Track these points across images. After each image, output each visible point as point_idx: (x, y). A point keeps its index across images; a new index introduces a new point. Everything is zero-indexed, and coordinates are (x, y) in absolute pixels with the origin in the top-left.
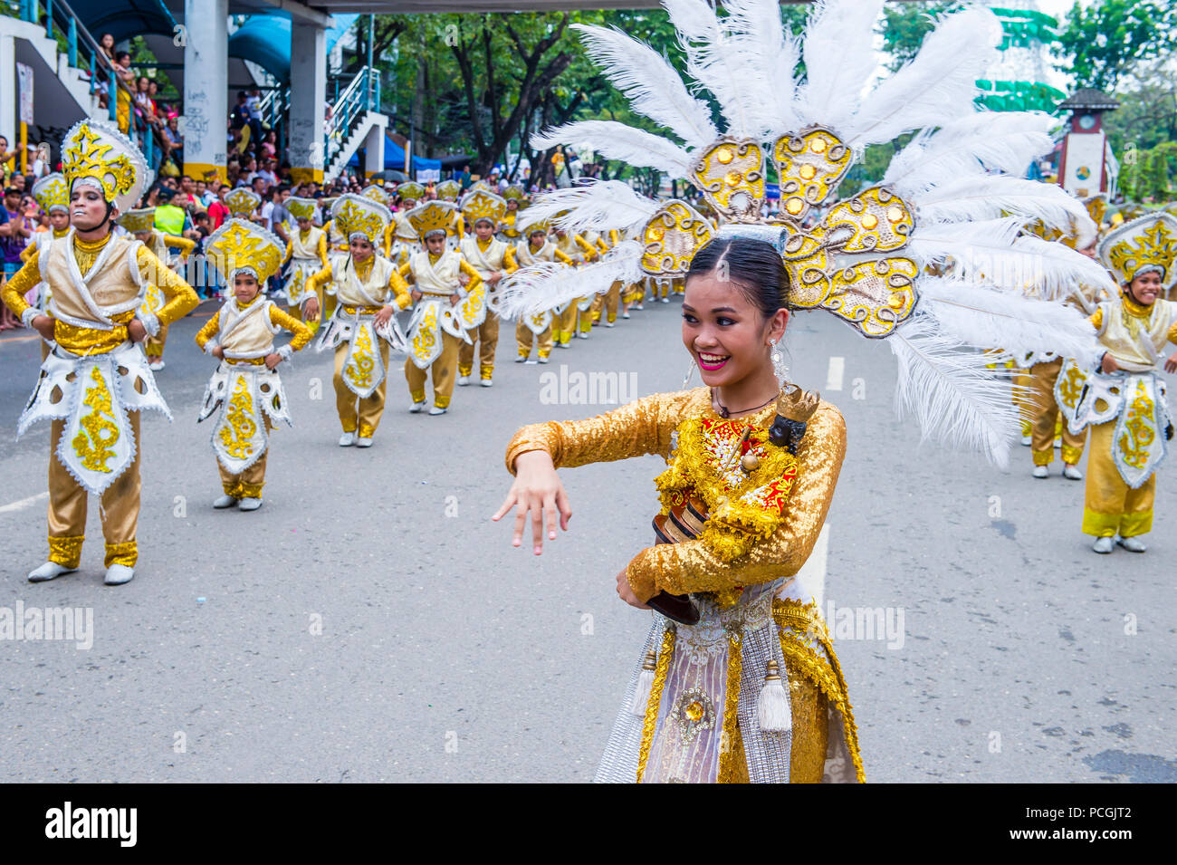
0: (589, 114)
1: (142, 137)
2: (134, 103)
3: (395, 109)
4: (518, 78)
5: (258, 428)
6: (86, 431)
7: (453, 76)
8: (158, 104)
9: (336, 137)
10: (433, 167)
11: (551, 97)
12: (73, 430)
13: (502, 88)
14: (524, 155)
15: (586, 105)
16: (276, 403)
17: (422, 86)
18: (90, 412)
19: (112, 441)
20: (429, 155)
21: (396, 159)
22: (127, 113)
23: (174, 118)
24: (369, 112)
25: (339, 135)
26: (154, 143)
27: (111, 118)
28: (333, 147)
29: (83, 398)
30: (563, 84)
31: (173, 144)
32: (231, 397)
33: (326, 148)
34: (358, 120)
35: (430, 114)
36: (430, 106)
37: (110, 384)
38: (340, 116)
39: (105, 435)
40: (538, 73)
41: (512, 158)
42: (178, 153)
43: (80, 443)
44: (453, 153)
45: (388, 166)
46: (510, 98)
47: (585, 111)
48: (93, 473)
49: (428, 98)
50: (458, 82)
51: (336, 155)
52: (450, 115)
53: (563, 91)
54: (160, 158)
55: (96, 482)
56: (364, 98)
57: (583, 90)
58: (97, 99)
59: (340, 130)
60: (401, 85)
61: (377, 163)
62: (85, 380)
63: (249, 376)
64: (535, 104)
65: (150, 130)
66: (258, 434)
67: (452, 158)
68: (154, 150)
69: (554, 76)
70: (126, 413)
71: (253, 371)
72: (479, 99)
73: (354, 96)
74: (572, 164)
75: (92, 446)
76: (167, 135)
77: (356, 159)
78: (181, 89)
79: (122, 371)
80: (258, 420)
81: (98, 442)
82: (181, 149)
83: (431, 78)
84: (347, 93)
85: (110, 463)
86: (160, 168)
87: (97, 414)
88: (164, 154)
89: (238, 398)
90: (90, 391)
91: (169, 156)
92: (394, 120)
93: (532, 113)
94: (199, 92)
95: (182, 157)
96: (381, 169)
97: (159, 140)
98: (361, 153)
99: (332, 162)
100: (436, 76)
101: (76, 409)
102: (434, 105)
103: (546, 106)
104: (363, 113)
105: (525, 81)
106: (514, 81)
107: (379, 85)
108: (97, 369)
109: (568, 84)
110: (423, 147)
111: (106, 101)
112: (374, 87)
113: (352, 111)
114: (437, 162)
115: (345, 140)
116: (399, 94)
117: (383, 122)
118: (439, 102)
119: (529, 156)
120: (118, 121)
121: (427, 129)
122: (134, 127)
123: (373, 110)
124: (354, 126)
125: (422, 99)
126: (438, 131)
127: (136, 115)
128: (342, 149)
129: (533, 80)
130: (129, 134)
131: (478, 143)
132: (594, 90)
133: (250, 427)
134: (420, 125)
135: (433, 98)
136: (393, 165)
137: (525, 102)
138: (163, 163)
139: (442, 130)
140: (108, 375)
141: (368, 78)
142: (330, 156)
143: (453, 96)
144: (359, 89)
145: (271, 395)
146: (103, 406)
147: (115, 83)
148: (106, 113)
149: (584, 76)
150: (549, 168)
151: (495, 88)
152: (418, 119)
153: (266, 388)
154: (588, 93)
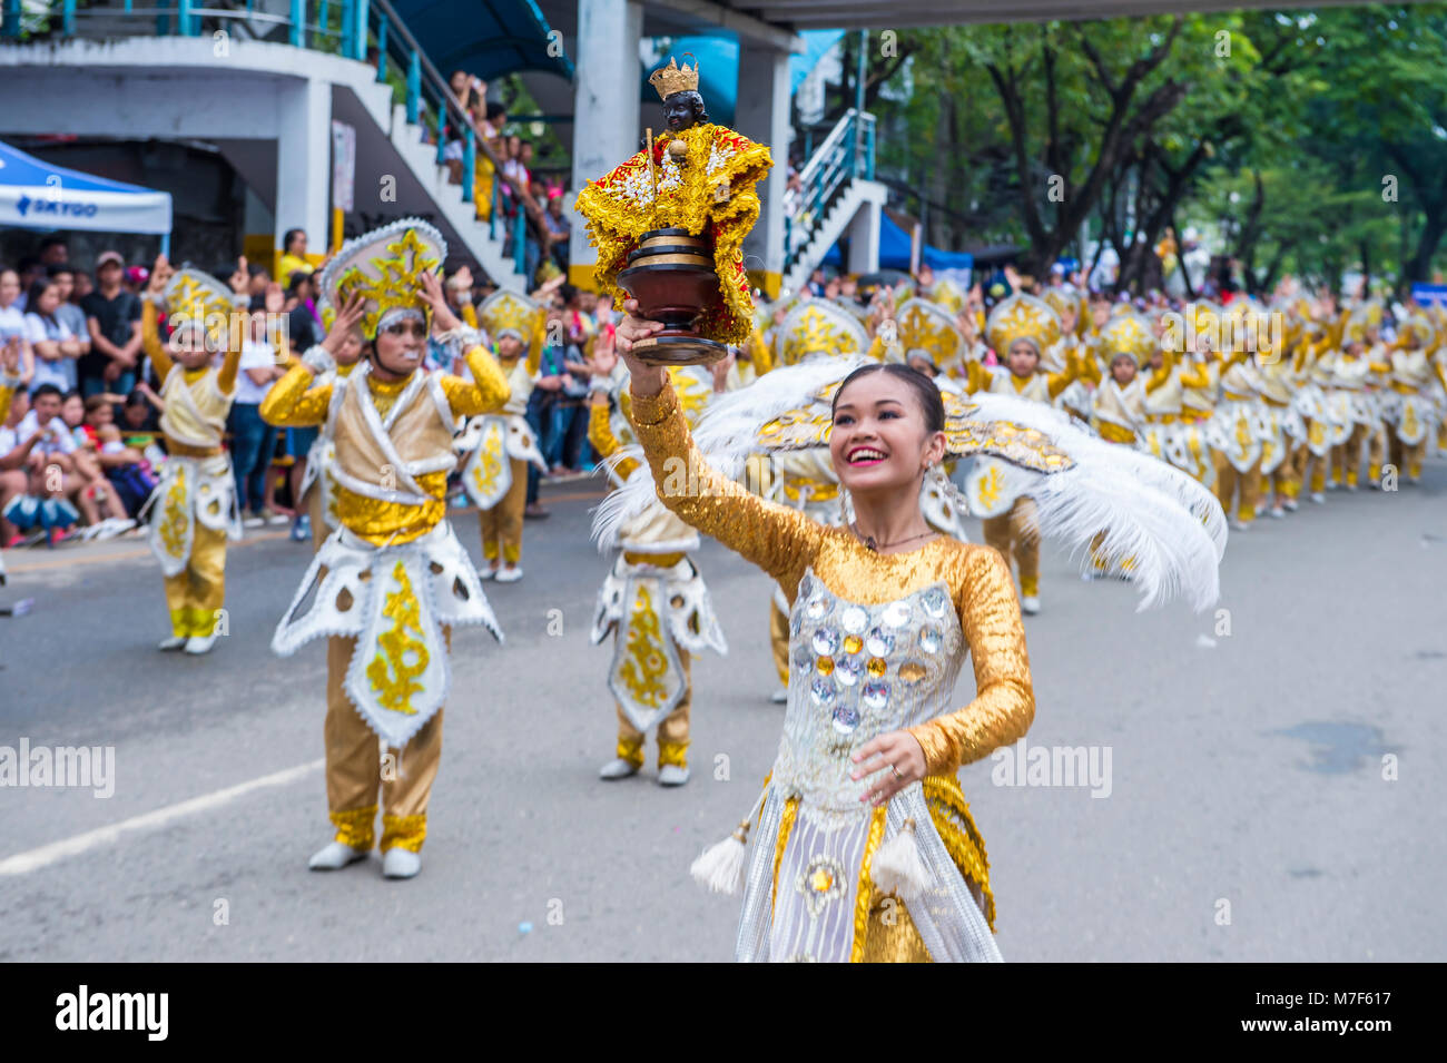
0: (1221, 177)
1: (512, 228)
2: (499, 174)
3: (904, 176)
4: (1100, 122)
5: (671, 662)
6: (384, 655)
7: (997, 120)
8: (533, 176)
9: (802, 220)
10: (959, 265)
11: (1153, 151)
12: (367, 653)
13: (1076, 138)
14: (1107, 243)
15: (1216, 162)
16: (694, 623)
17: (946, 137)
18: (391, 627)
19: (421, 668)
20: (956, 245)
21: (896, 252)
22: (488, 191)
23: (557, 198)
24: (856, 182)
25: (809, 218)
26: (528, 235)
27: (466, 199)
28: (799, 236)
29: (381, 606)
30: (1173, 129)
31: (554, 234)
32: (629, 618)
33: (787, 240)
34: (839, 192)
35: (959, 182)
36: (959, 170)
37: (417, 587)
38: (810, 188)
39: (410, 660)
40: (1131, 112)
41: (1090, 248)
42: (562, 248)
43: (376, 670)
44: (994, 242)
45: (885, 264)
46: (1087, 153)
47: (1216, 171)
48: (392, 714)
49: (956, 156)
50: (1002, 128)
51: (803, 248)
52: (992, 183)
53: (1175, 141)
54: (535, 258)
55: (394, 729)
56: (849, 160)
57: (1206, 138)
58: (446, 171)
59: (809, 209)
60: (914, 136)
61: (869, 258)
62: (384, 582)
63: (654, 586)
64: (1127, 161)
65: (522, 217)
66: (672, 671)
67: (992, 250)
68: (527, 246)
69: (1158, 115)
70: (440, 629)
71: (659, 578)
72: (1038, 157)
73: (834, 156)
74: (1189, 259)
75: (392, 676)
76: (547, 223)
77: (836, 254)
78: (569, 151)
79: (436, 568)
80: (668, 652)
81: (401, 669)
82: (566, 242)
83: (961, 124)
84: (822, 153)
85: (415, 702)
86: (537, 273)
87: (400, 630)
88: (542, 252)
89: (638, 621)
90: (392, 596)
91: (548, 253)
92: (899, 193)
93: (1123, 176)
94: (594, 156)
95: (567, 255)
96: (873, 267)
97: (534, 229)
98: (843, 245)
99: (796, 260)
100: (969, 122)
101: (371, 623)
102: (967, 167)
103: (1144, 166)
104: (846, 183)
105: (1110, 125)
106: (1093, 127)
107: (872, 138)
108: (400, 567)
109: (1181, 129)
110: (945, 234)
111: (459, 175)
112: (865, 142)
113: (831, 180)
114: (966, 257)
115: (817, 225)
116: (912, 154)
117: (877, 194)
118: (975, 164)
119: (1117, 246)
120: (476, 203)
121: (953, 206)
122: (499, 211)
123: (863, 176)
124: (832, 203)
125: (945, 158)
126: (974, 205)
127: (501, 192)
128: (812, 239)
129: (1124, 122)
130: (490, 221)
131: (1034, 226)
132: (1227, 137)
133: (660, 661)
134: (940, 198)
135: (964, 157)
136: (895, 264)
137: (1108, 159)
138: (540, 265)
139: (981, 205)
140: (416, 575)
141: (855, 130)
142: (793, 250)
143: (996, 153)
144: (843, 144)
145: (686, 612)
146: (409, 618)
147: (473, 145)
148: (458, 191)
149: (1208, 115)
150: (1150, 264)
151: (1063, 139)
152: (938, 190)
153: (678, 600)
154: (1217, 143)
